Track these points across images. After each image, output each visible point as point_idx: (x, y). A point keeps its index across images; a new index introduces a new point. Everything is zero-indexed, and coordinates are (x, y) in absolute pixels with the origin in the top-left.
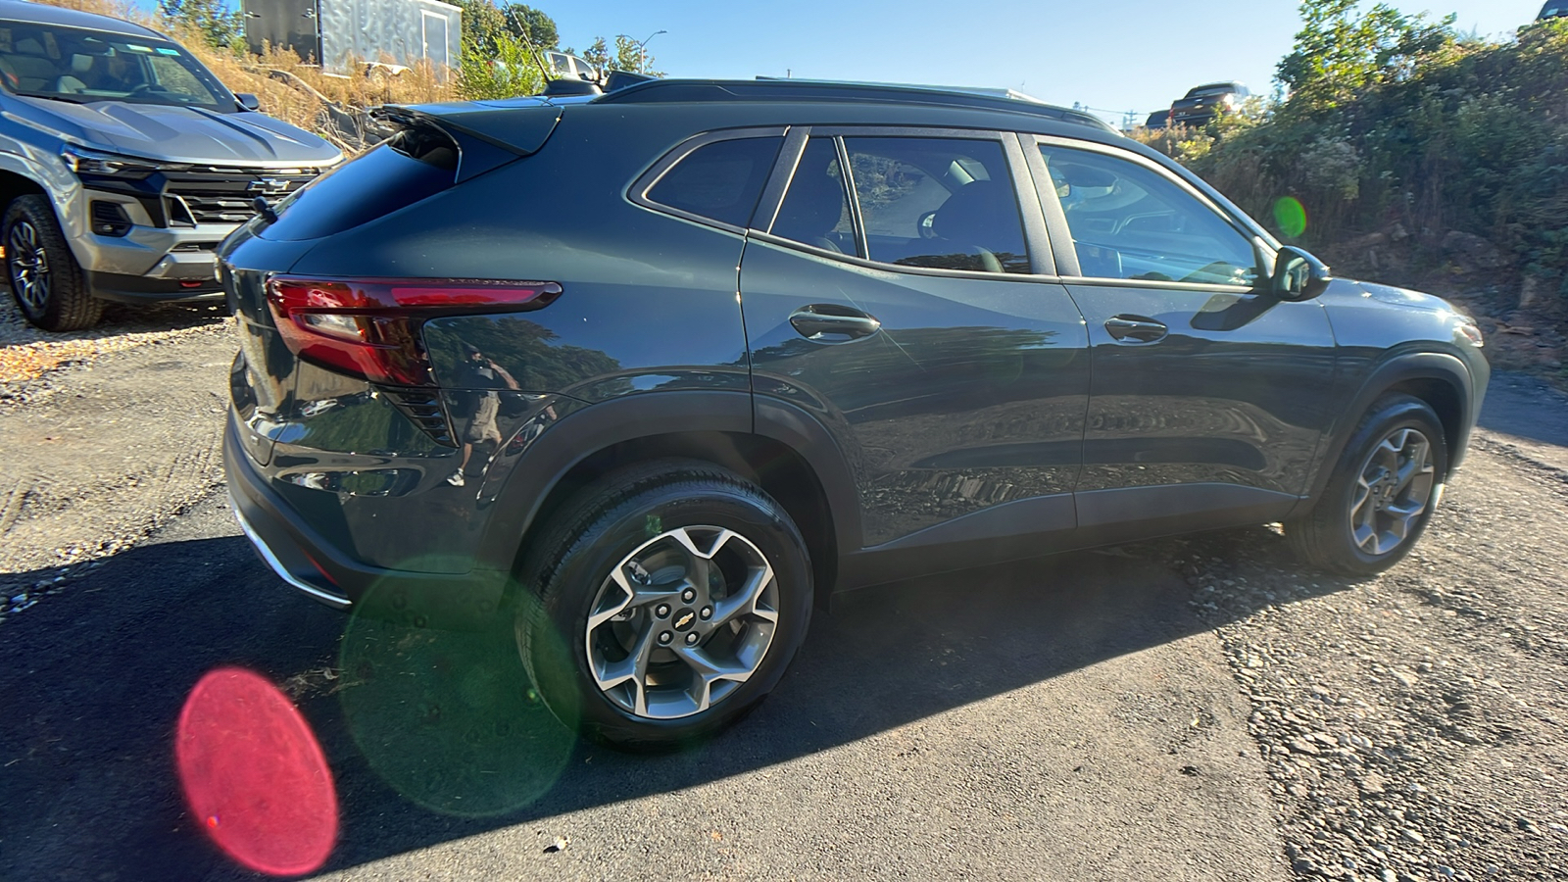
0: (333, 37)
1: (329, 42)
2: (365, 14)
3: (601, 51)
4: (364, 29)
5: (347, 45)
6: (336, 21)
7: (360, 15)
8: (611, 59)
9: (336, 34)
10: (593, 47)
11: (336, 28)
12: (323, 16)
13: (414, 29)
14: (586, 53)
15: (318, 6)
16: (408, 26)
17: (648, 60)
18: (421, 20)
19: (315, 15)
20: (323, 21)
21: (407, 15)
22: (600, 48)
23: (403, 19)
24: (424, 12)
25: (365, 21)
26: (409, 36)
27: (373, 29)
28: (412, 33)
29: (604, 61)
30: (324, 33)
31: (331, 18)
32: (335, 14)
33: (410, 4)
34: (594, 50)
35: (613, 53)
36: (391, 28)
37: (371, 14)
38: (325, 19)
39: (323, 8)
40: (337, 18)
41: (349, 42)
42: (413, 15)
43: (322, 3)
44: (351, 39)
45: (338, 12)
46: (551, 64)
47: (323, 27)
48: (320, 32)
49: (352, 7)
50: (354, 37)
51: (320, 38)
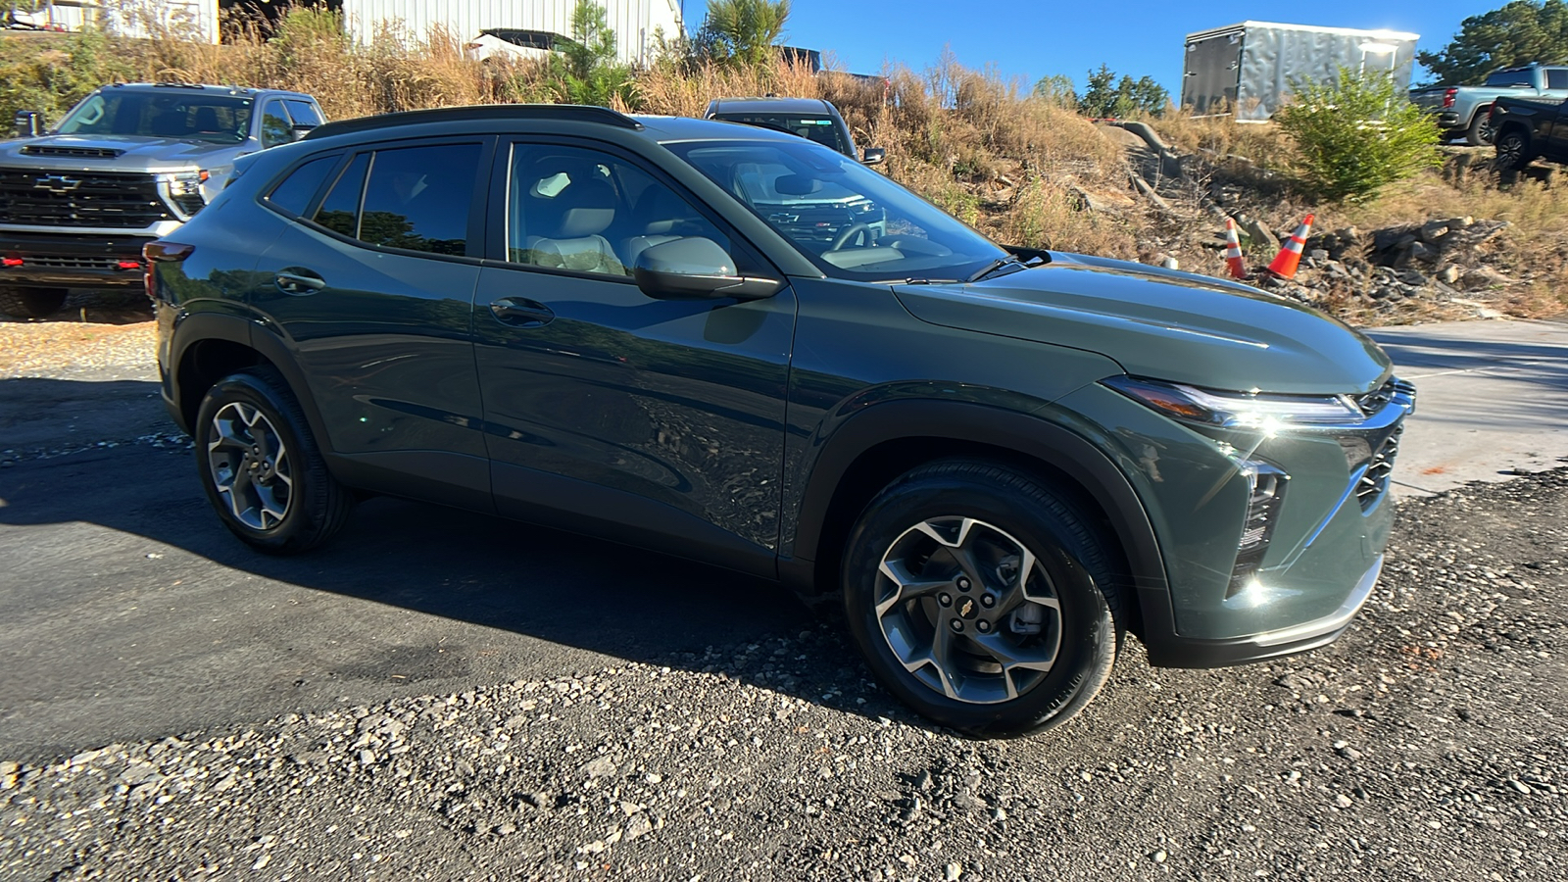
0: (1251, 85)
1: (1247, 90)
2: (1292, 58)
5: (1267, 91)
6: (1258, 69)
7: (1286, 60)
9: (1255, 82)
11: (1256, 75)
12: (1243, 66)
13: (1350, 66)
15: (1241, 58)
16: (1344, 64)
18: (1357, 56)
19: (1240, 66)
20: (1243, 72)
21: (1342, 54)
23: (1336, 57)
24: (1363, 48)
25: (1291, 65)
27: (1298, 72)
30: (1242, 82)
31: (1252, 68)
32: (1257, 63)
33: (1348, 40)
36: (1321, 68)
37: (1300, 58)
38: (1246, 69)
39: (1245, 59)
40: (1259, 66)
41: (1269, 87)
42: (1350, 51)
43: (1245, 53)
44: (1271, 84)
45: (1262, 60)
46: (1543, 82)
47: (1242, 76)
48: (1238, 81)
49: (1278, 54)
50: (1275, 82)
51: (1237, 88)
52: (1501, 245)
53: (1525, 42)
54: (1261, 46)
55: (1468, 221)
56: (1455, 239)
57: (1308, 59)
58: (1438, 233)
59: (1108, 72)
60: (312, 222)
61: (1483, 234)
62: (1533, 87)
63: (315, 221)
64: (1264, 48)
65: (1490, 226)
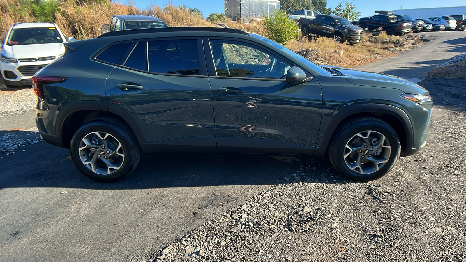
0: (244, 13)
1: (243, 14)
2: (253, 6)
3: (340, 7)
4: (252, 10)
5: (247, 15)
6: (245, 9)
7: (251, 6)
8: (343, 9)
9: (244, 12)
10: (338, 6)
11: (245, 10)
12: (241, 8)
13: (266, 8)
14: (336, 8)
15: (240, 5)
16: (264, 8)
17: (355, 8)
18: (268, 5)
19: (240, 8)
20: (241, 9)
21: (264, 5)
22: (340, 6)
23: (263, 6)
24: (269, 3)
25: (253, 8)
26: (264, 10)
27: (254, 10)
28: (265, 9)
29: (341, 10)
30: (241, 12)
31: (244, 8)
32: (245, 7)
33: (265, 1)
34: (338, 7)
35: (344, 7)
36: (259, 9)
37: (254, 6)
38: (242, 8)
39: (241, 6)
40: (245, 8)
41: (248, 14)
42: (266, 4)
43: (241, 4)
44: (248, 13)
45: (246, 6)
46: (306, 14)
47: (241, 10)
48: (240, 12)
49: (249, 4)
50: (249, 12)
51: (240, 14)
52: (318, 55)
53: (289, 2)
54: (245, 2)
55: (311, 50)
56: (308, 54)
57: (256, 6)
58: (305, 53)
59: (184, 6)
60: (123, 66)
61: (314, 53)
62: (304, 15)
63: (124, 66)
64: (246, 3)
65: (315, 51)
